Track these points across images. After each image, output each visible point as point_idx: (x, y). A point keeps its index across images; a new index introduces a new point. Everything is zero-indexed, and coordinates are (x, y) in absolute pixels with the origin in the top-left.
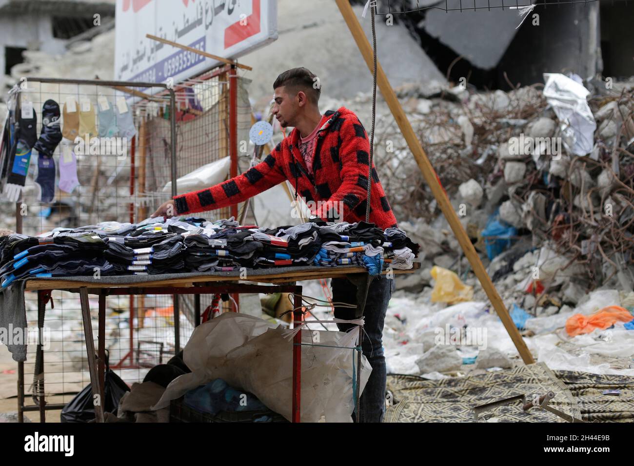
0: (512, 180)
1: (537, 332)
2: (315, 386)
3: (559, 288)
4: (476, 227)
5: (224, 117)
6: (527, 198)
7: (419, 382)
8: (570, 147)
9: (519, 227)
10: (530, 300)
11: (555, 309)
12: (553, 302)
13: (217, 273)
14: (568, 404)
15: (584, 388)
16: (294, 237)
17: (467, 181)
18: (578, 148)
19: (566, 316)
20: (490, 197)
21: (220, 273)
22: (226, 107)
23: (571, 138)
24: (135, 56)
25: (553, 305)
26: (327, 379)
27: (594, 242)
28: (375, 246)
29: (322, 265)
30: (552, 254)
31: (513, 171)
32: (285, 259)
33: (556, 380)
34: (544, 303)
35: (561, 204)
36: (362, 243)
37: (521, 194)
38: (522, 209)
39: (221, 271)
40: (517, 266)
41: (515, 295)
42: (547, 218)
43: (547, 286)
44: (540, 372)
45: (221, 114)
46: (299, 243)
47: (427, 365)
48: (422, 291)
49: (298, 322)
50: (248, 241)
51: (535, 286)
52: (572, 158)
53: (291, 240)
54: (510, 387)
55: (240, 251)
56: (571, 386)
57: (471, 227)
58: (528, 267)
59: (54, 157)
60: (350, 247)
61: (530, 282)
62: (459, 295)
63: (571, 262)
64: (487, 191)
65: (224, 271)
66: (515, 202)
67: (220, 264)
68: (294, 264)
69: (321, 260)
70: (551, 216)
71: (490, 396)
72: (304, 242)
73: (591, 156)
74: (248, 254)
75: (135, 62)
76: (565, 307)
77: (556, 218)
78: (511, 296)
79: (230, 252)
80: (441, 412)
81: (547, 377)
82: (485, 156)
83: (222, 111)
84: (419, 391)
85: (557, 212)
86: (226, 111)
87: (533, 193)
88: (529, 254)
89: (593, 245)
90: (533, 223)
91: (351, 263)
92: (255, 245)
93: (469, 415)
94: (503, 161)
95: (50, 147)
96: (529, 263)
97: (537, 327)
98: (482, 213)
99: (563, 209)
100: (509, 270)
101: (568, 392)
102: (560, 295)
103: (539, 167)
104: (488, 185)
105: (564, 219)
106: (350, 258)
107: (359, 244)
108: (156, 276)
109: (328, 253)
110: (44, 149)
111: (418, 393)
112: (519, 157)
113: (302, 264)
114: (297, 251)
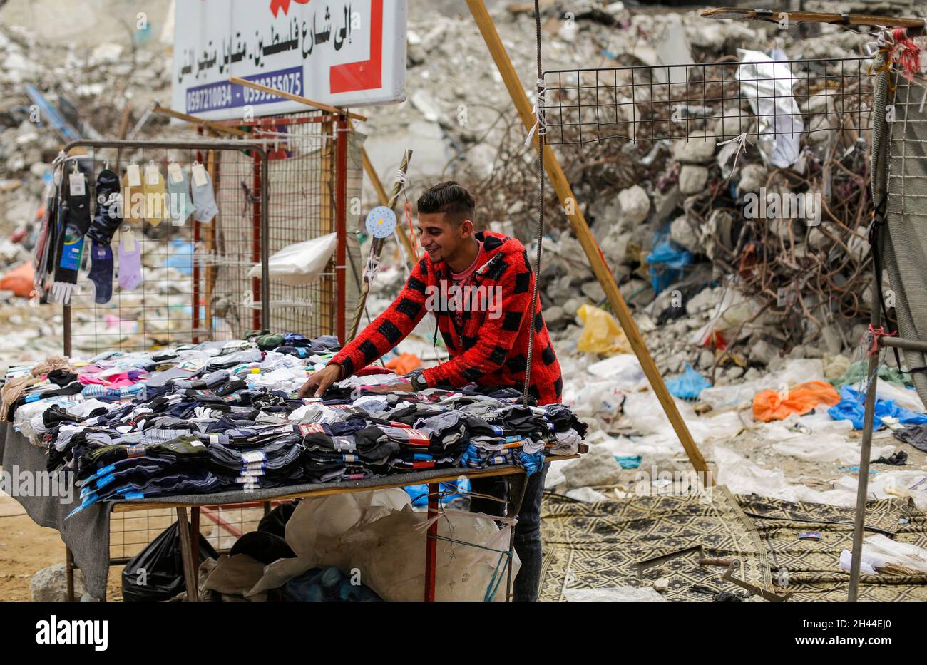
0: (689, 190)
1: (715, 407)
2: (452, 583)
3: (745, 342)
4: (639, 250)
5: (328, 179)
6: (709, 217)
7: (567, 505)
8: (768, 154)
9: (695, 251)
10: (707, 357)
11: (739, 371)
12: (737, 361)
13: (344, 484)
14: (755, 554)
15: (776, 527)
16: (437, 433)
17: (630, 186)
18: (779, 157)
19: (754, 387)
20: (658, 208)
21: (347, 484)
22: (332, 166)
23: (769, 142)
24: (203, 60)
25: (736, 365)
26: (466, 574)
27: (794, 291)
28: (535, 441)
29: (471, 467)
30: (738, 298)
31: (690, 179)
32: (425, 461)
33: (740, 510)
34: (725, 362)
35: (753, 228)
36: (520, 437)
37: (701, 211)
38: (701, 231)
39: (349, 480)
40: (691, 307)
41: (688, 348)
42: (734, 244)
43: (731, 339)
44: (721, 500)
45: (324, 173)
46: (444, 441)
47: (576, 475)
48: (564, 328)
49: (434, 510)
50: (382, 443)
51: (715, 338)
52: (770, 171)
53: (433, 437)
54: (682, 522)
55: (372, 456)
56: (759, 523)
57: (632, 247)
58: (706, 310)
59: (112, 245)
60: (505, 443)
61: (708, 334)
62: (614, 343)
63: (763, 310)
64: (656, 201)
65: (353, 480)
66: (692, 221)
67: (348, 472)
68: (437, 467)
69: (469, 461)
70: (739, 243)
71: (657, 534)
72: (449, 440)
73: (795, 168)
74: (382, 459)
75: (201, 66)
76: (752, 370)
77: (745, 249)
78: (682, 348)
79: (360, 457)
80: (597, 564)
81: (730, 508)
82: (654, 152)
83: (326, 171)
84: (568, 520)
85: (746, 239)
86: (331, 171)
87: (716, 213)
88: (707, 290)
89: (792, 295)
90: (714, 250)
91: (506, 462)
92: (390, 448)
93: (631, 569)
94: (678, 164)
95: (107, 233)
96: (707, 304)
97: (715, 400)
98: (648, 229)
99: (755, 236)
100: (681, 313)
101: (756, 534)
102: (746, 350)
103: (725, 176)
104: (656, 193)
105: (755, 249)
106: (504, 456)
107: (515, 439)
108: (270, 491)
109: (478, 451)
110: (99, 236)
111: (566, 523)
112: (700, 160)
113: (447, 465)
114: (441, 451)
